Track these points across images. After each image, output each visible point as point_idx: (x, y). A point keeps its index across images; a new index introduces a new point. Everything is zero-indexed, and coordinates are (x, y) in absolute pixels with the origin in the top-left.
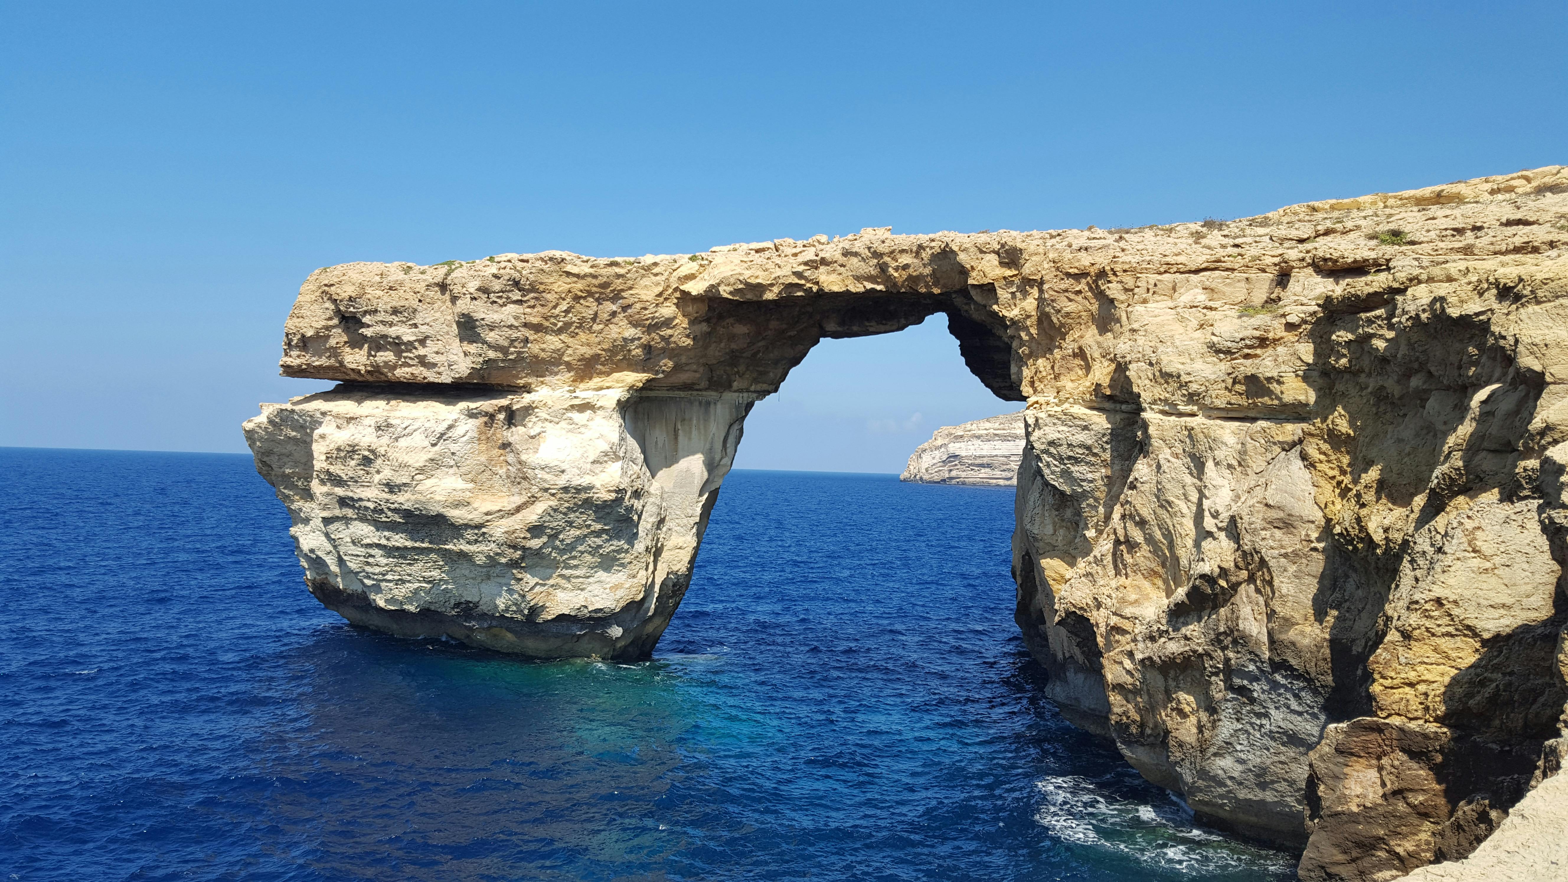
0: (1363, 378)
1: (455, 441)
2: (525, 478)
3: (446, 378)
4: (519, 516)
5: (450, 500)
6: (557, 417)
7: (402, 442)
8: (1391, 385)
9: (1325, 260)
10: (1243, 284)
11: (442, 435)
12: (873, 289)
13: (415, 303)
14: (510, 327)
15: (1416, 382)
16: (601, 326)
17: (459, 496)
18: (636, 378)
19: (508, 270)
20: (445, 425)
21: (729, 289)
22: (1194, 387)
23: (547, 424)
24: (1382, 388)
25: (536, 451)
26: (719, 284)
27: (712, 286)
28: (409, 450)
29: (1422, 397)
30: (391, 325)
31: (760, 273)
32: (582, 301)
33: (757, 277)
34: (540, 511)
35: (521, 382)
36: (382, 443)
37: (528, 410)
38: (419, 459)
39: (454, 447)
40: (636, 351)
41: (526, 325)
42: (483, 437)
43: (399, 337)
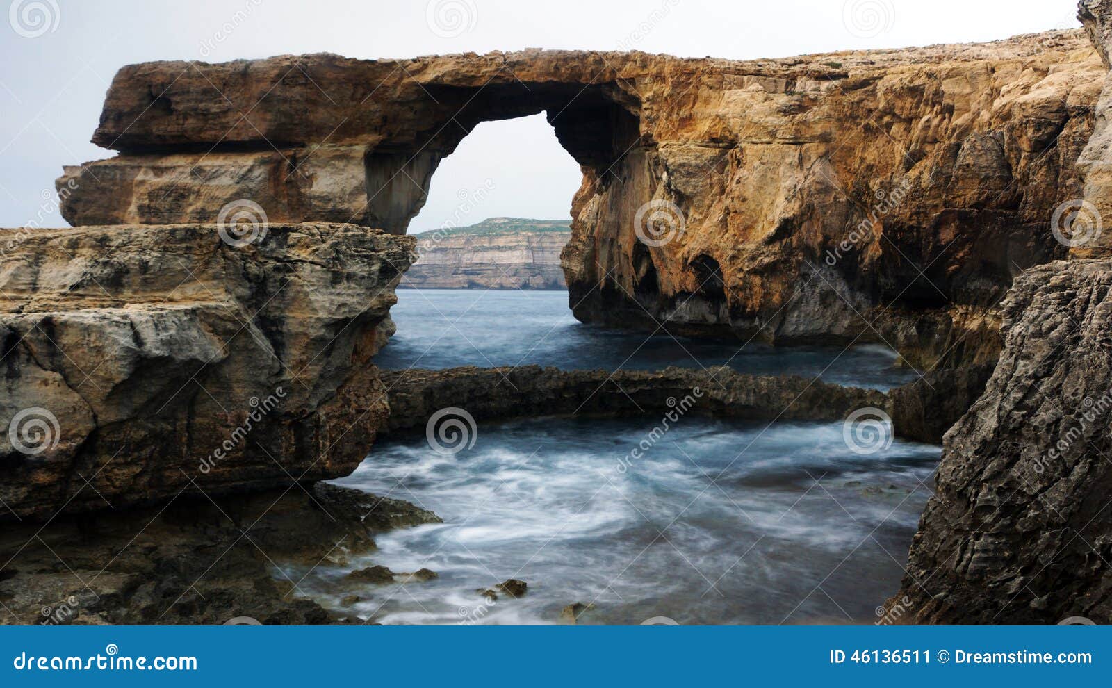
0: (858, 120)
1: (253, 181)
2: (303, 205)
3: (245, 137)
6: (326, 163)
7: (213, 183)
8: (872, 122)
9: (815, 72)
10: (773, 84)
11: (243, 176)
12: (551, 81)
13: (221, 86)
14: (297, 101)
15: (886, 119)
16: (355, 103)
18: (373, 138)
19: (297, 63)
20: (245, 169)
21: (450, 79)
22: (771, 129)
23: (317, 169)
24: (868, 124)
25: (311, 186)
26: (443, 76)
27: (438, 77)
28: (218, 188)
29: (889, 126)
30: (201, 101)
32: (344, 85)
35: (299, 140)
36: (195, 183)
37: (306, 158)
38: (226, 193)
39: (252, 185)
40: (376, 120)
41: (307, 100)
42: (272, 178)
43: (207, 110)
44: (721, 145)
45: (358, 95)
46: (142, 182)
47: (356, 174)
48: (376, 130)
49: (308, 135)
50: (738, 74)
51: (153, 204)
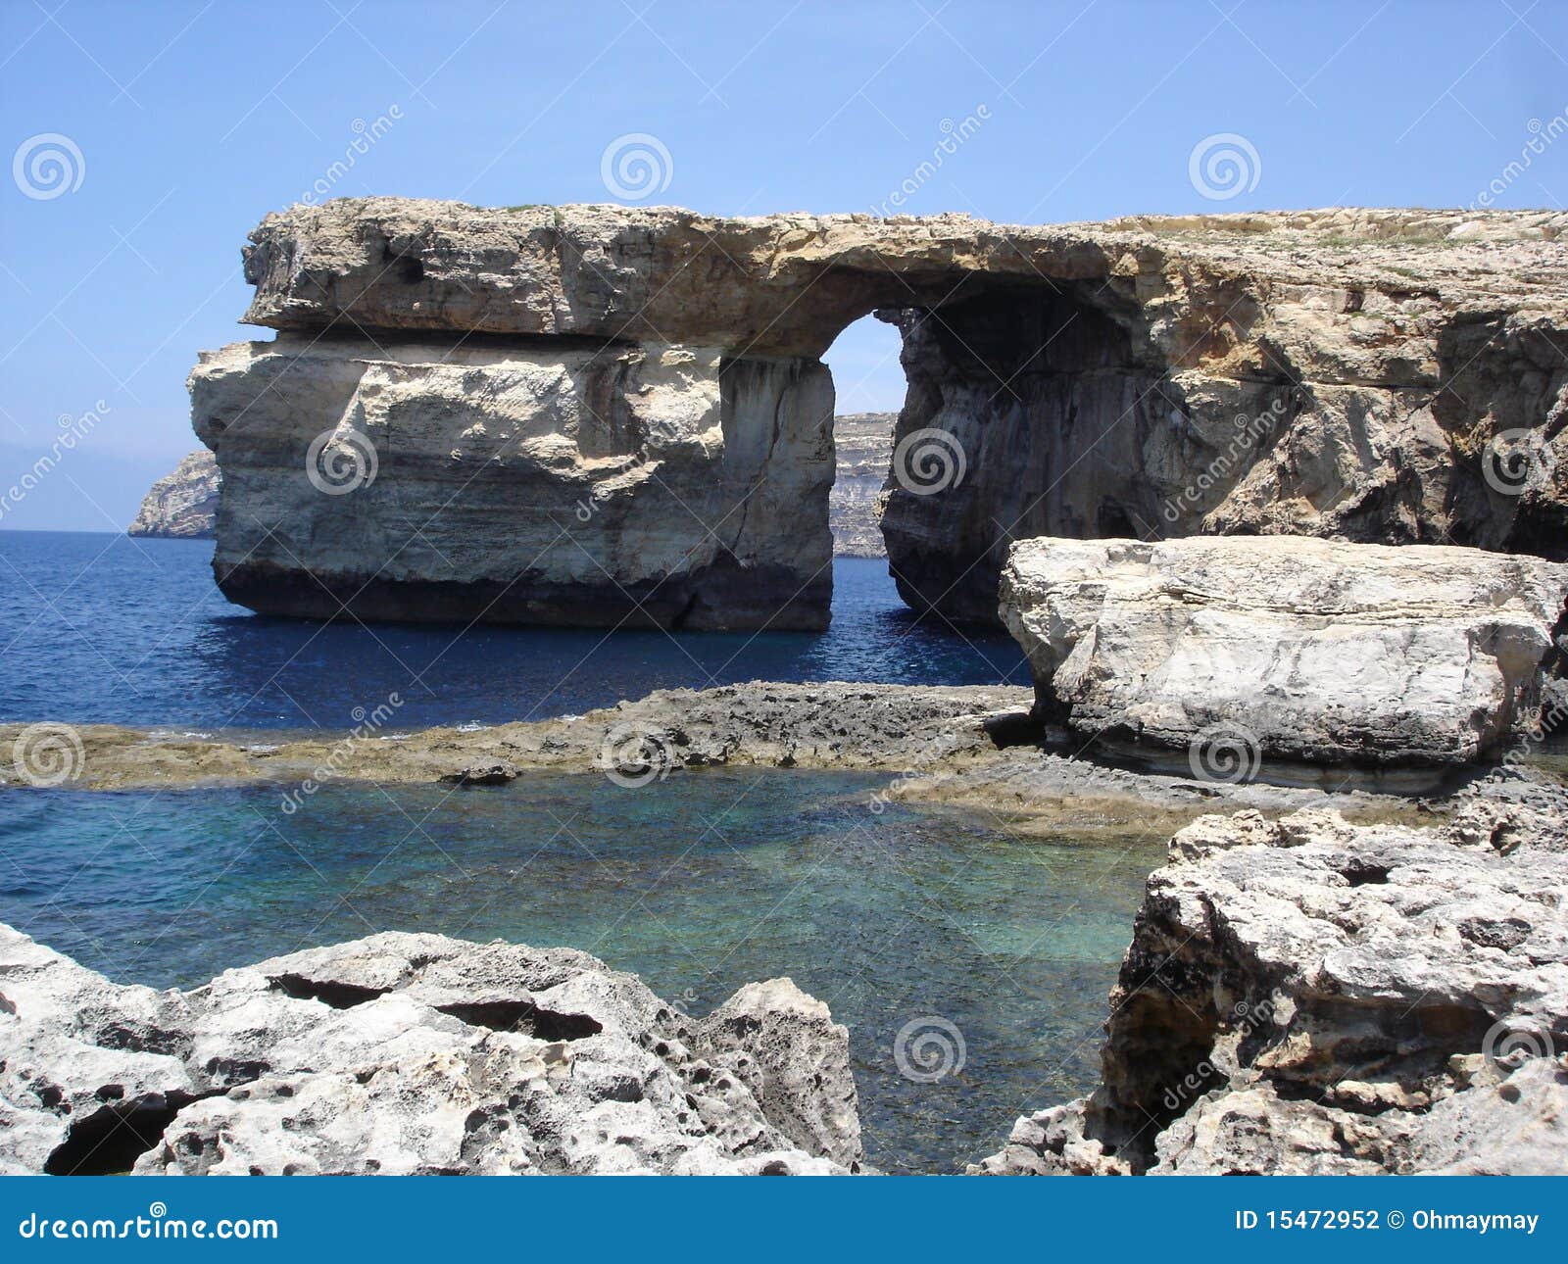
1: (563, 396)
2: (636, 435)
3: (552, 329)
4: (628, 475)
5: (555, 457)
7: (501, 396)
8: (1495, 367)
9: (1390, 284)
10: (1330, 296)
11: (550, 388)
13: (516, 248)
15: (1516, 366)
16: (711, 285)
17: (563, 453)
18: (730, 339)
19: (643, 223)
20: (552, 380)
22: (1350, 365)
23: (653, 382)
24: (1488, 369)
25: (648, 407)
28: (510, 403)
29: (1518, 374)
30: (482, 270)
31: (892, 246)
33: (890, 250)
34: (651, 470)
35: (634, 336)
36: (471, 396)
37: (643, 365)
38: (524, 413)
39: (562, 402)
40: (737, 310)
41: (650, 279)
42: (591, 393)
43: (492, 283)
44: (1265, 379)
45: (717, 274)
46: (375, 390)
47: (706, 393)
48: (732, 325)
49: (644, 328)
50: (1289, 283)
51: (395, 424)
